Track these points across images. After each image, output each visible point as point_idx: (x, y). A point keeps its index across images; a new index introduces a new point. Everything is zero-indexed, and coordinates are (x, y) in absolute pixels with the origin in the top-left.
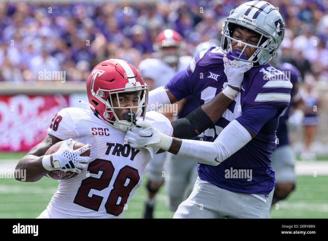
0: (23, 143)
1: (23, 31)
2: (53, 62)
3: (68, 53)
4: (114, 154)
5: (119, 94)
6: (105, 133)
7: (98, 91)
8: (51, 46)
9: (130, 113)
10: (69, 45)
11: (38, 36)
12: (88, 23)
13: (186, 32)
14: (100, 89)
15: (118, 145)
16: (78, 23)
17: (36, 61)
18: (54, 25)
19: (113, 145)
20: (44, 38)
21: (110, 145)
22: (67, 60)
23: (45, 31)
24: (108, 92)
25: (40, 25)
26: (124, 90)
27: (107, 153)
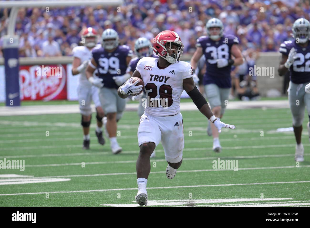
0: (38, 95)
1: (37, 25)
2: (55, 44)
3: (65, 38)
4: (154, 80)
5: (171, 43)
6: (150, 69)
7: (161, 41)
8: (54, 34)
9: (175, 54)
10: (65, 33)
11: (45, 28)
12: (77, 20)
13: (138, 24)
14: (162, 40)
15: (156, 76)
16: (71, 20)
17: (45, 44)
18: (55, 20)
19: (153, 75)
20: (50, 29)
21: (152, 76)
22: (63, 43)
23: (50, 25)
24: (166, 41)
25: (47, 22)
26: (174, 41)
27: (151, 80)
